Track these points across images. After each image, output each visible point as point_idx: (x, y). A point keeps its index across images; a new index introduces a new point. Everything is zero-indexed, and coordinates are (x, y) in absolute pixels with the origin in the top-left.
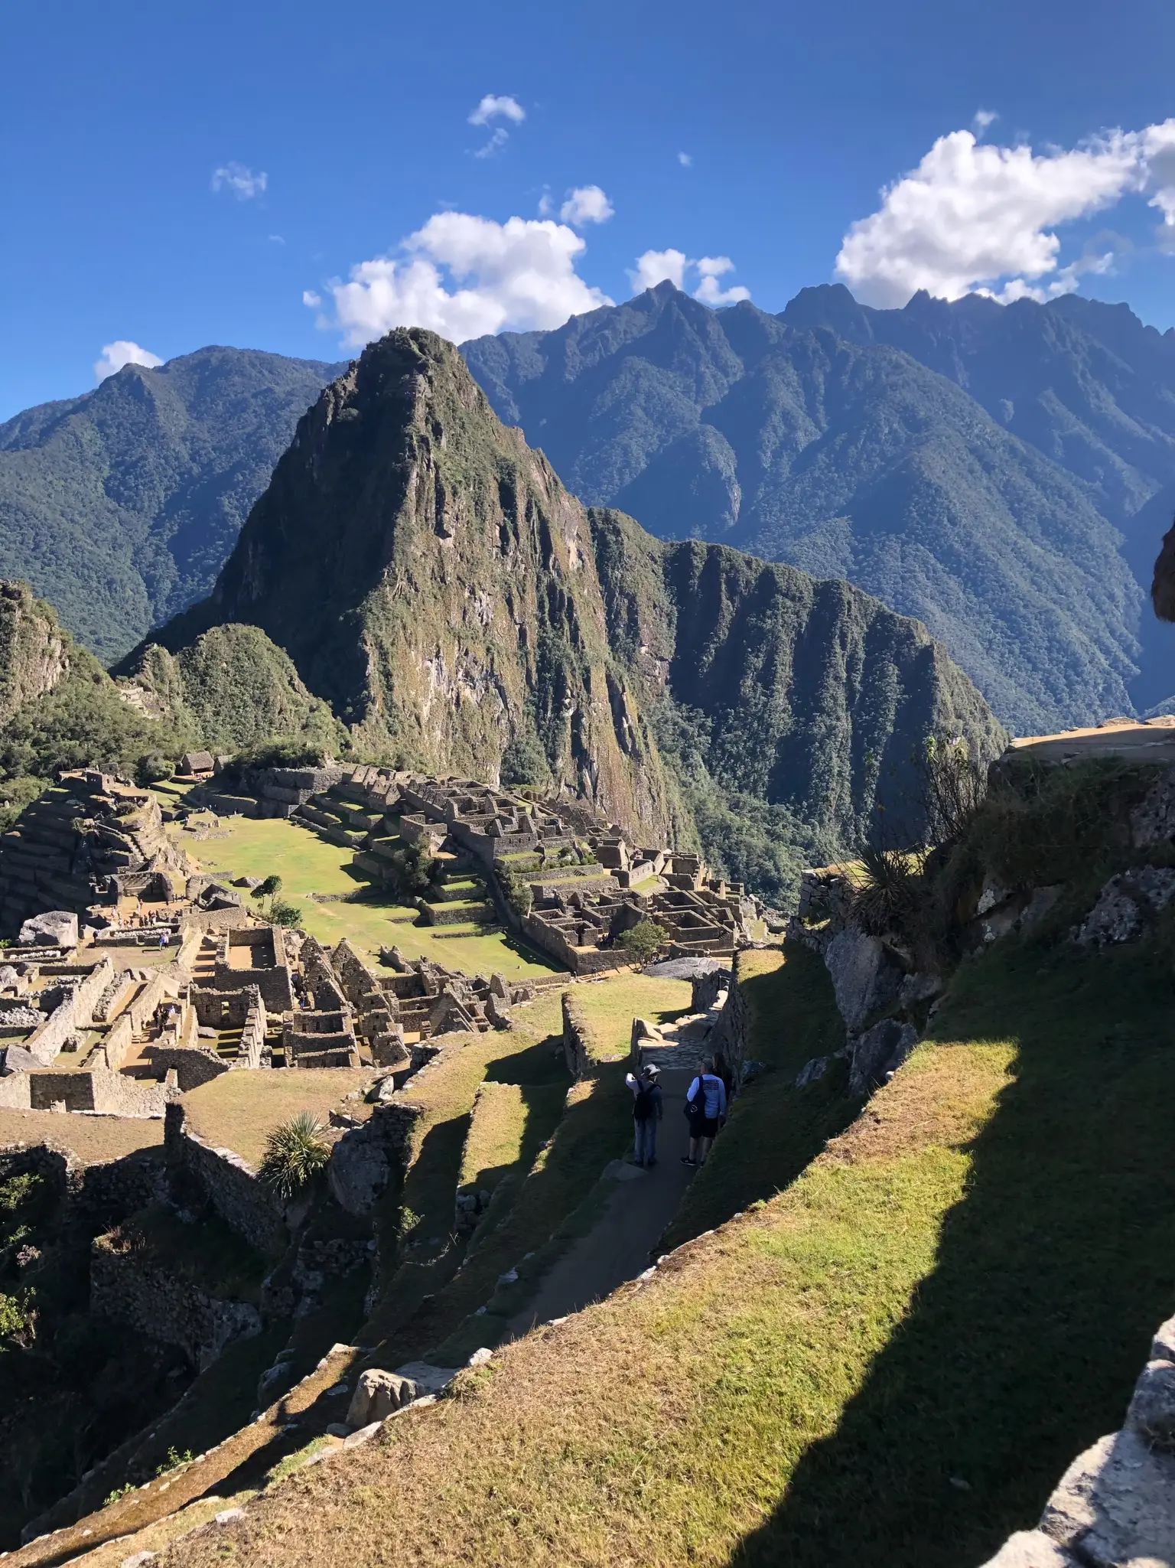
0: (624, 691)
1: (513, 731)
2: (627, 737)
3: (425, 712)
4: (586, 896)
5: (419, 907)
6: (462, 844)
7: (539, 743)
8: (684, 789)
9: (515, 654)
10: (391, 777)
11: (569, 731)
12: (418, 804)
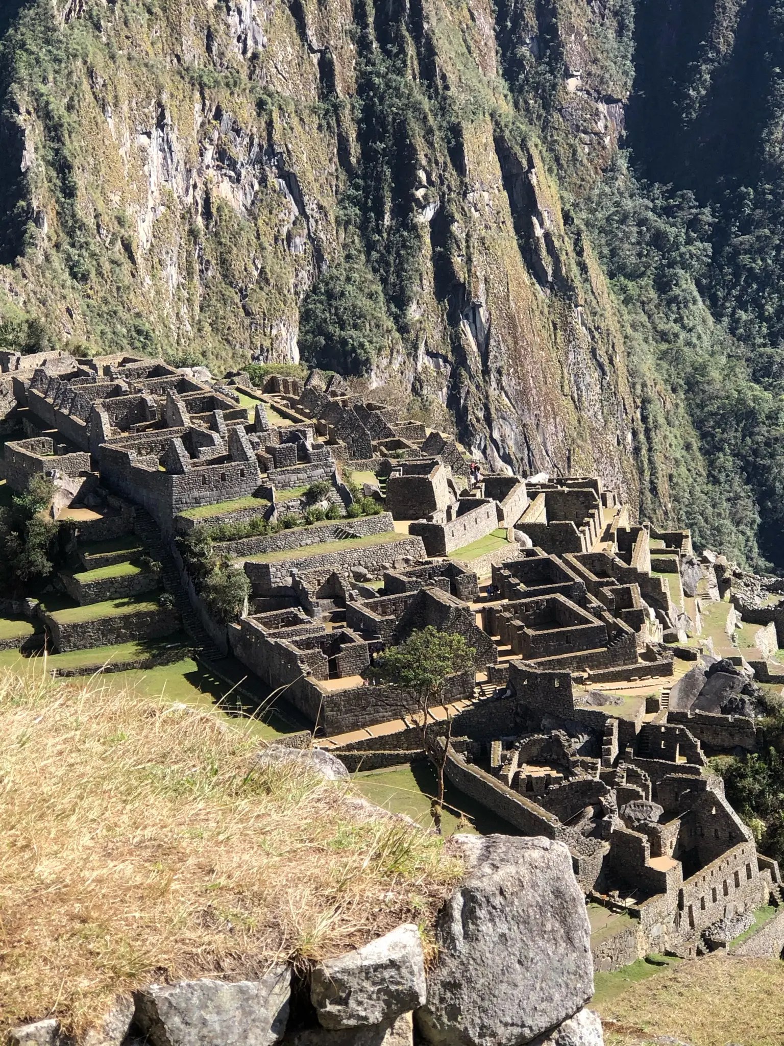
0: (531, 165)
1: (318, 256)
2: (544, 253)
3: (142, 235)
4: (359, 577)
5: (34, 618)
6: (117, 492)
7: (370, 276)
8: (664, 346)
9: (314, 110)
10: (11, 366)
11: (427, 249)
12: (47, 416)
